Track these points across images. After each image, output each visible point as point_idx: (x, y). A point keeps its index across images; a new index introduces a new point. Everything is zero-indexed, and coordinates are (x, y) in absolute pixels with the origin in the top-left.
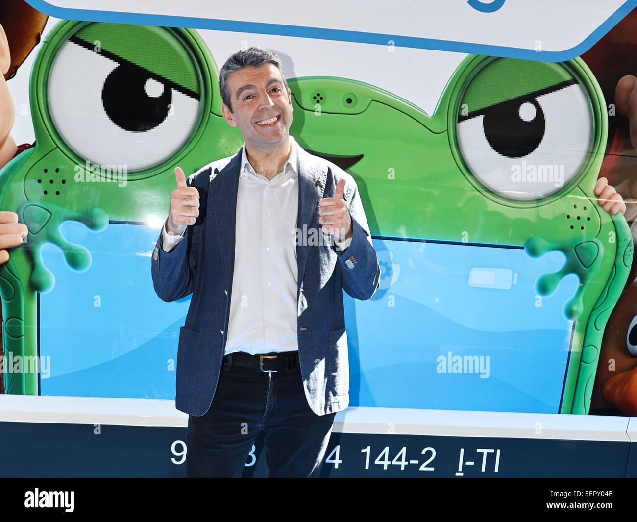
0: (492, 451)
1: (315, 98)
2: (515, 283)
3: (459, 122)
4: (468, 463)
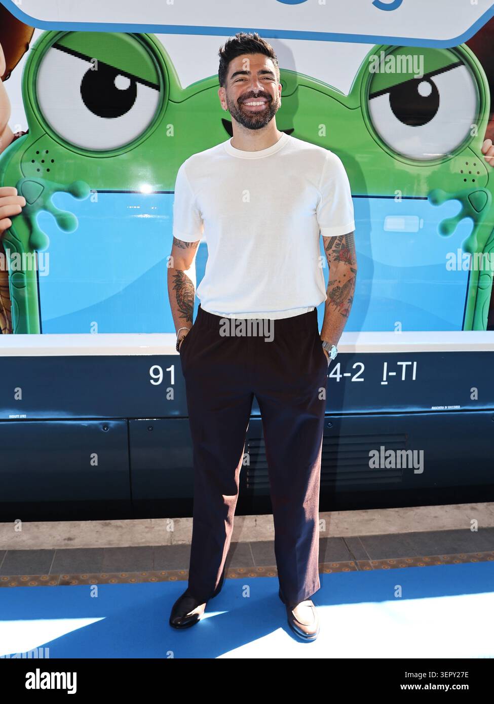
0: (410, 363)
2: (421, 227)
3: (370, 99)
4: (391, 374)
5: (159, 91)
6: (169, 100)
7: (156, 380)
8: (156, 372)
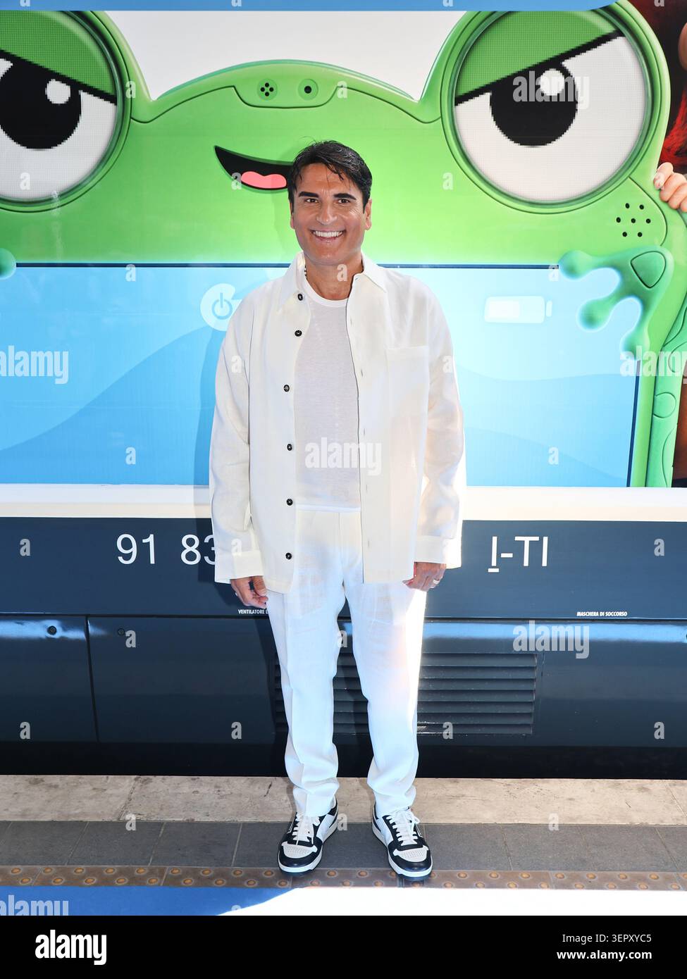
0: (537, 539)
1: (263, 90)
2: (549, 314)
3: (456, 105)
4: (503, 555)
5: (116, 104)
6: (131, 118)
7: (127, 557)
8: (126, 544)
